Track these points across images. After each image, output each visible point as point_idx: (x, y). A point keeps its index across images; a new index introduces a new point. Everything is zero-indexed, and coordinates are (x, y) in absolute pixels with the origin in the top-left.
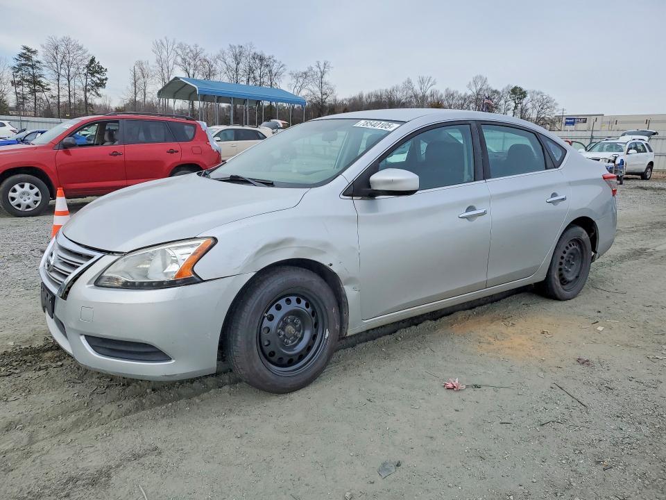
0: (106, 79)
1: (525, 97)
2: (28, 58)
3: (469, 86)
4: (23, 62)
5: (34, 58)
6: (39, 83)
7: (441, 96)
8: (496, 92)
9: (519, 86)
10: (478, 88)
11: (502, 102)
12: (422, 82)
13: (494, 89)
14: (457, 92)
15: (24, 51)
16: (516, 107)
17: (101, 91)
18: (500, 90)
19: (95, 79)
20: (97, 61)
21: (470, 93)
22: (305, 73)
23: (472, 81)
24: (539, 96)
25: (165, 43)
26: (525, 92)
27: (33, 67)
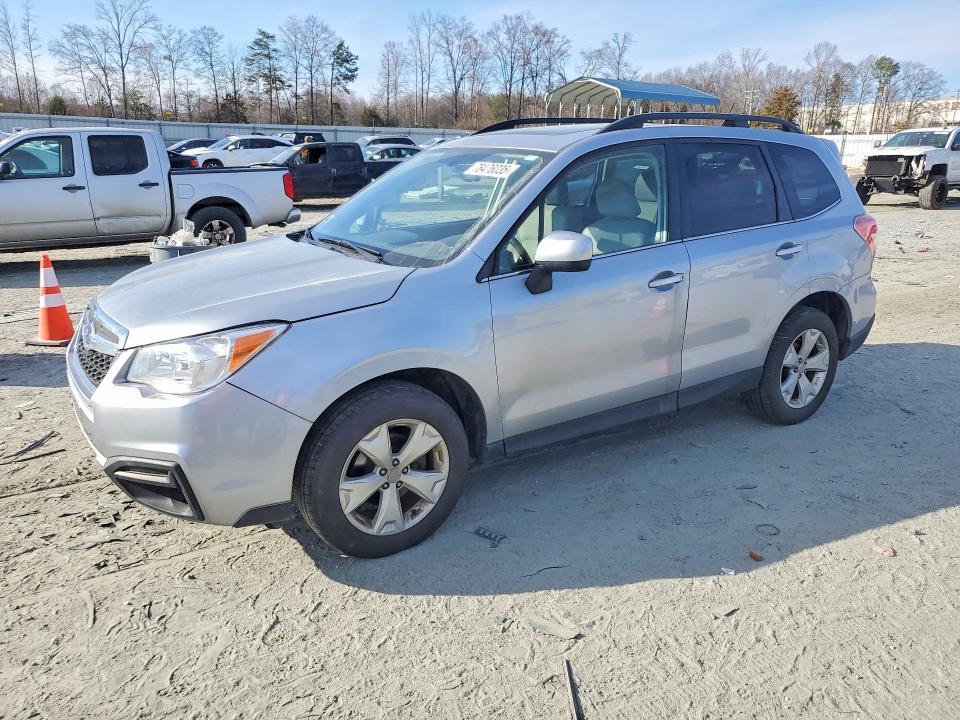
0: (356, 69)
1: (896, 72)
2: (267, 47)
3: (808, 59)
4: (258, 51)
5: (272, 46)
6: (278, 79)
7: (762, 73)
8: (849, 66)
9: (888, 57)
10: (821, 61)
11: (859, 81)
12: (746, 56)
13: (846, 61)
14: (785, 69)
15: (261, 37)
16: (881, 89)
17: (350, 86)
18: (855, 62)
19: (343, 70)
20: (346, 45)
21: (807, 69)
22: (599, 51)
23: (812, 51)
24: (917, 71)
25: (427, 17)
26: (897, 66)
27: (268, 57)
